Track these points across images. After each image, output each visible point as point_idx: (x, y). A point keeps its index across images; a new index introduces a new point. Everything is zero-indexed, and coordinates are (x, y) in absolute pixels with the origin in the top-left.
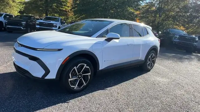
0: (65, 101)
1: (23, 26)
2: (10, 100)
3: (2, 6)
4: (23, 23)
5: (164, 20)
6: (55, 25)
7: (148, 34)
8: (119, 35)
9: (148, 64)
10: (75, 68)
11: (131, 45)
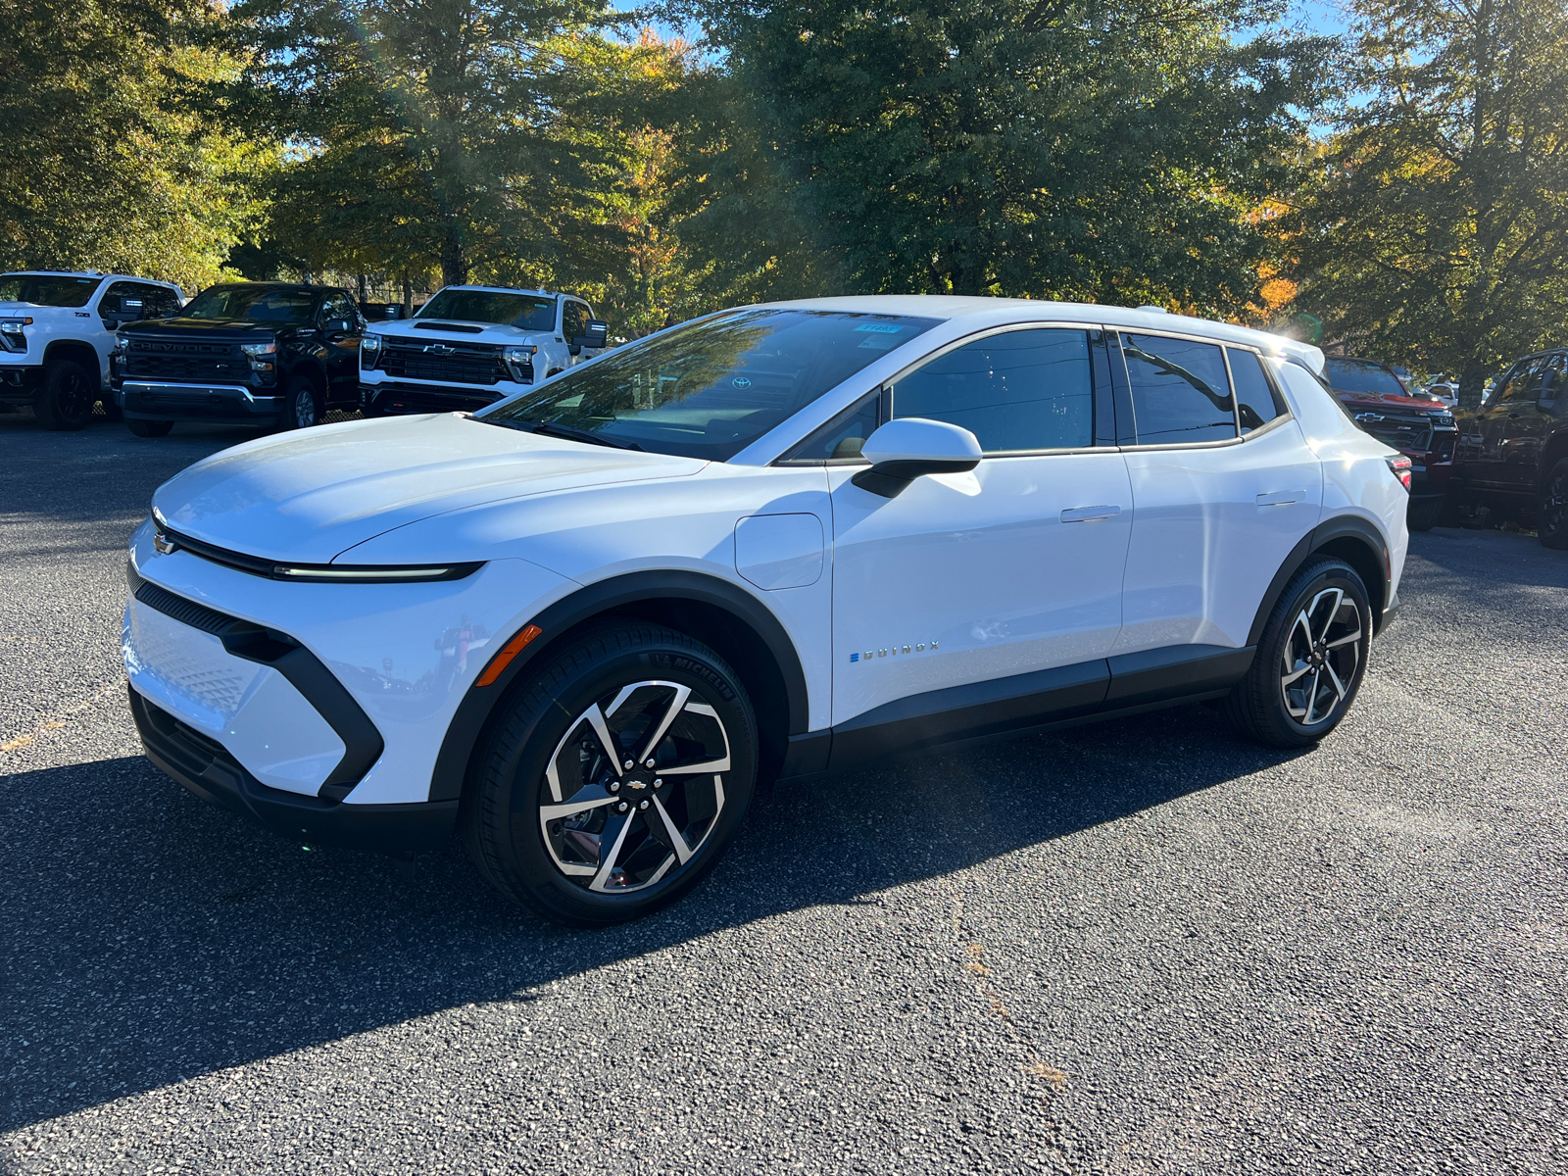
0: (503, 992)
1: (256, 381)
2: (83, 972)
3: (89, 218)
4: (250, 349)
5: (1527, 272)
6: (516, 357)
7: (1280, 408)
8: (972, 436)
9: (1286, 681)
10: (593, 713)
11: (1107, 515)
